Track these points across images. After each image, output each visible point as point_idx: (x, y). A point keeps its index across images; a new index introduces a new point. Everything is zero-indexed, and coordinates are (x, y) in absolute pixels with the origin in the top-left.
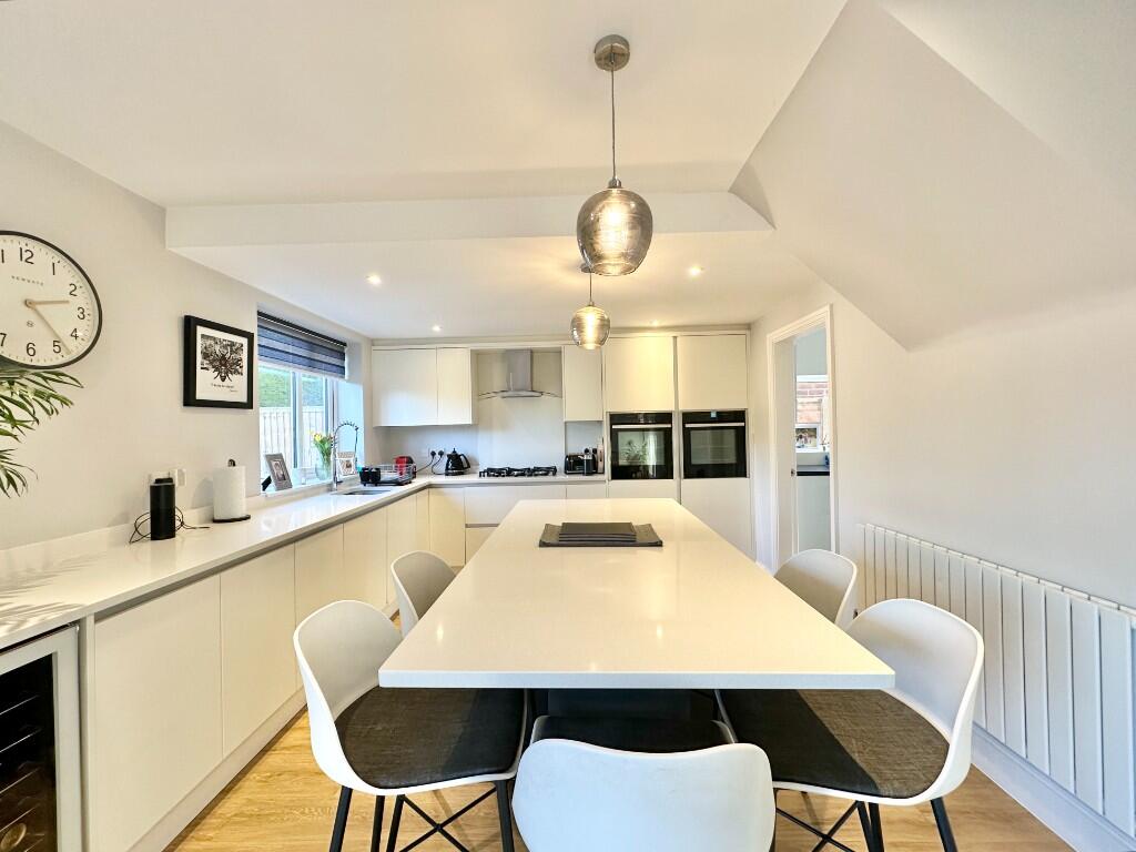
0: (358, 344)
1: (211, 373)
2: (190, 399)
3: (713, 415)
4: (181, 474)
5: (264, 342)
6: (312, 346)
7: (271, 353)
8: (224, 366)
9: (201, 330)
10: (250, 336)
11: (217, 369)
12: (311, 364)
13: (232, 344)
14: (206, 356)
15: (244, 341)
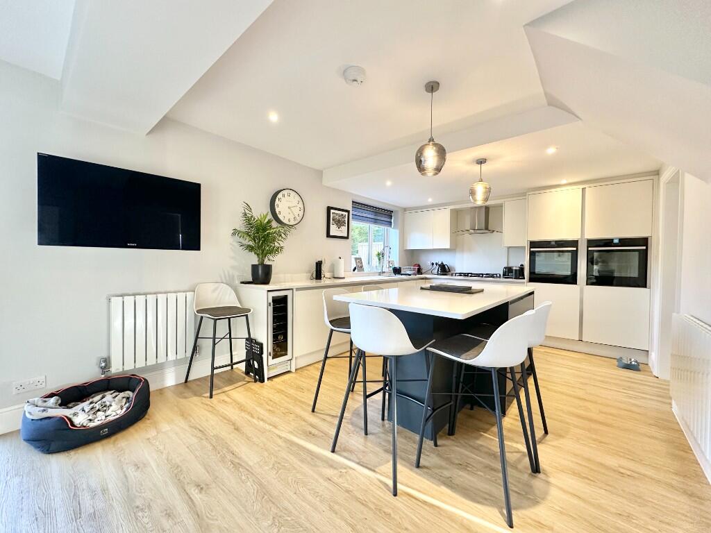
0: (397, 211)
1: (335, 226)
2: (328, 235)
3: (616, 241)
4: (325, 260)
5: (355, 213)
6: (376, 213)
7: (357, 217)
8: (339, 223)
9: (332, 211)
10: (348, 212)
11: (337, 224)
12: (376, 221)
13: (342, 215)
14: (333, 220)
15: (346, 214)
